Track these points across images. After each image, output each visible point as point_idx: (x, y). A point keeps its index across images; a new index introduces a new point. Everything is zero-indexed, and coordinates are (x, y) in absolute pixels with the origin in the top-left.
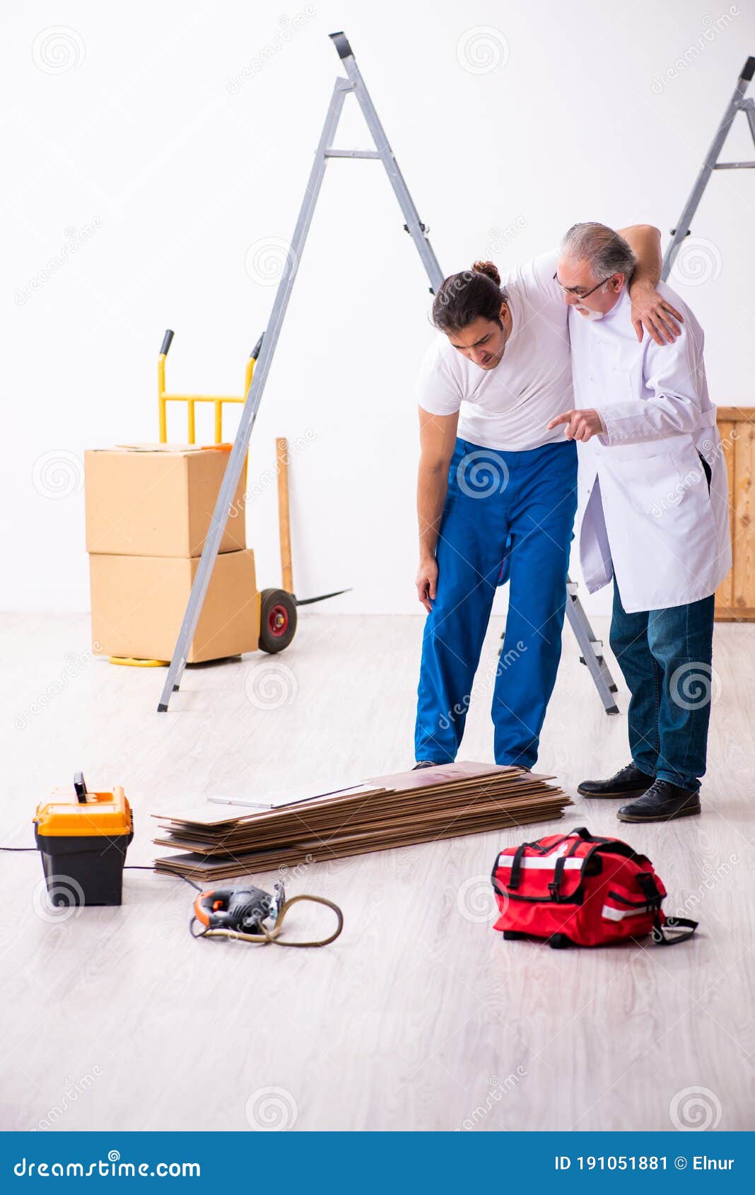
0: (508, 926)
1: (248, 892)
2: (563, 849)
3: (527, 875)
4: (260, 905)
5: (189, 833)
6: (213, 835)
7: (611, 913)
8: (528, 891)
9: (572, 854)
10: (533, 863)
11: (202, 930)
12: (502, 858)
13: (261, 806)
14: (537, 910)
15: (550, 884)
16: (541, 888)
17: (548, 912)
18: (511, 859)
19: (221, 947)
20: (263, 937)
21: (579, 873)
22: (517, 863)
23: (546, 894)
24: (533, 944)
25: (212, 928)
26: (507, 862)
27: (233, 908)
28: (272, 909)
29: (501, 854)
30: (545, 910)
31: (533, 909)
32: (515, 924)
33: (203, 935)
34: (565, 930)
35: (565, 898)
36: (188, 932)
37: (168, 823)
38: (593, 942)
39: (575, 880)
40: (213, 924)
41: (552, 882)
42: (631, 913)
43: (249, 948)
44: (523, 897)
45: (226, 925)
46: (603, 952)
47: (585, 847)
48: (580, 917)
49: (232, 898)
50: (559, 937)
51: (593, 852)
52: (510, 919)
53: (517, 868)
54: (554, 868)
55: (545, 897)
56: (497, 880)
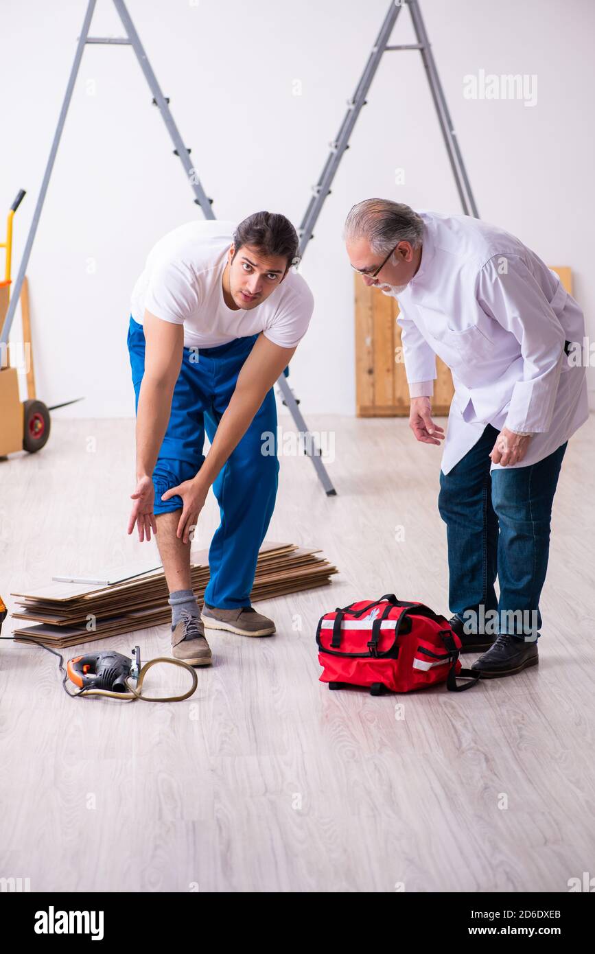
0: (333, 678)
1: (112, 657)
2: (375, 613)
3: (346, 634)
4: (124, 667)
5: (40, 607)
6: (63, 609)
7: (420, 665)
8: (348, 648)
9: (386, 618)
10: (350, 625)
11: (78, 691)
12: (324, 622)
13: (99, 583)
14: (359, 664)
15: (369, 643)
16: (360, 645)
17: (368, 665)
18: (333, 622)
19: (98, 704)
20: (131, 694)
21: (394, 632)
22: (338, 626)
23: (365, 650)
24: (355, 693)
25: (88, 689)
26: (329, 625)
27: (101, 670)
28: (133, 670)
29: (322, 618)
30: (366, 663)
31: (355, 663)
32: (338, 677)
33: (79, 695)
34: (382, 680)
35: (382, 654)
36: (65, 692)
37: (22, 600)
38: (406, 690)
39: (391, 638)
40: (86, 685)
41: (370, 641)
42: (437, 663)
43: (121, 704)
44: (345, 653)
45: (98, 685)
46: (415, 697)
47: (395, 611)
48: (396, 667)
49: (98, 663)
50: (378, 686)
51: (404, 615)
52: (334, 672)
53: (338, 630)
54: (372, 629)
55: (365, 653)
56: (321, 640)
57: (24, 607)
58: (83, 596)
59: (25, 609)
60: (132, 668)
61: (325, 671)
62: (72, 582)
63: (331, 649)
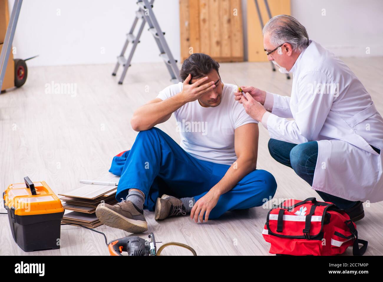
1: (137, 241)
3: (286, 224)
7: (335, 243)
8: (288, 232)
9: (314, 214)
10: (288, 218)
12: (270, 215)
13: (110, 185)
14: (297, 243)
16: (297, 230)
17: (303, 244)
18: (277, 216)
21: (321, 223)
22: (280, 218)
23: (300, 234)
26: (274, 217)
27: (132, 251)
29: (269, 213)
30: (302, 243)
31: (294, 242)
32: (283, 252)
35: (312, 237)
39: (317, 227)
41: (304, 229)
42: (345, 241)
44: (286, 236)
47: (318, 209)
51: (326, 213)
52: (280, 248)
53: (281, 221)
54: (305, 221)
55: (300, 236)
56: (270, 227)
57: (65, 201)
58: (103, 195)
59: (65, 202)
60: (151, 249)
61: (272, 246)
62: (93, 184)
63: (277, 233)
